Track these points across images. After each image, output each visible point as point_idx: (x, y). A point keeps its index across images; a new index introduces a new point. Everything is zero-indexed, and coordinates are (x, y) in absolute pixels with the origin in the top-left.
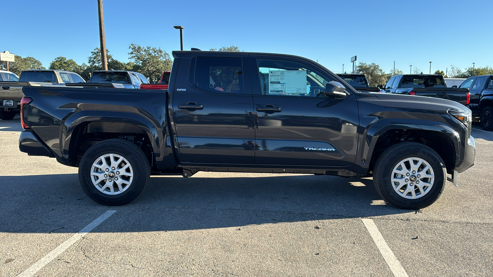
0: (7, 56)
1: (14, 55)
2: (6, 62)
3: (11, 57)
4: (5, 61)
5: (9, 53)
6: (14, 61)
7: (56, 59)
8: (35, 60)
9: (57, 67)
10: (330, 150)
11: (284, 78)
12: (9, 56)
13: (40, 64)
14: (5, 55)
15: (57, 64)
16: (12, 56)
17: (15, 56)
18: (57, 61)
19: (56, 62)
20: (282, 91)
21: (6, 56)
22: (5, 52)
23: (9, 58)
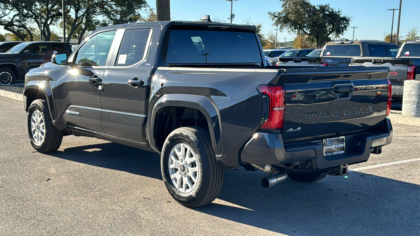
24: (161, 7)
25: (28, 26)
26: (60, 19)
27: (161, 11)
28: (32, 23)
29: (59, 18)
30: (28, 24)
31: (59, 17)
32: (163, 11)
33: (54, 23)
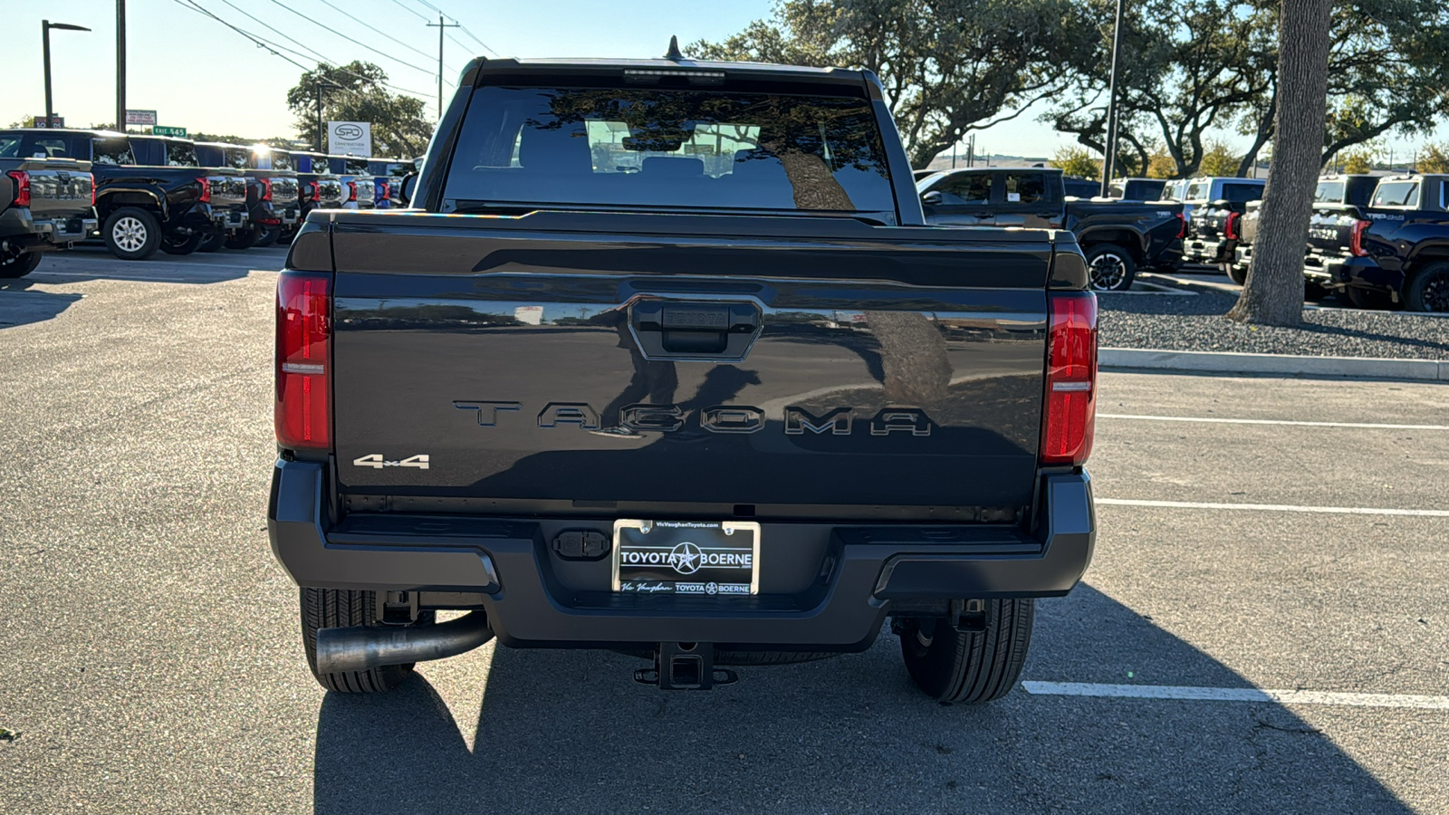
24: (1292, 49)
25: (1137, 133)
26: (1241, 109)
27: (1291, 62)
28: (1148, 126)
29: (1238, 107)
30: (1139, 127)
31: (1236, 104)
32: (1296, 63)
33: (1220, 122)
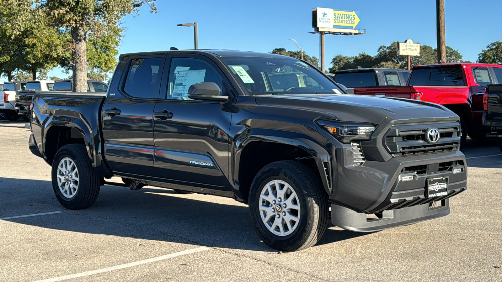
0: (410, 47)
1: (419, 45)
2: (408, 56)
3: (414, 48)
4: (406, 56)
5: (412, 42)
6: (419, 55)
7: (488, 47)
8: (451, 51)
9: (489, 59)
10: (209, 165)
11: (187, 79)
12: (412, 48)
13: (459, 57)
14: (406, 46)
15: (490, 54)
16: (416, 47)
17: (421, 46)
18: (492, 50)
19: (489, 50)
20: (182, 94)
21: (408, 48)
22: (407, 42)
23: (412, 50)
